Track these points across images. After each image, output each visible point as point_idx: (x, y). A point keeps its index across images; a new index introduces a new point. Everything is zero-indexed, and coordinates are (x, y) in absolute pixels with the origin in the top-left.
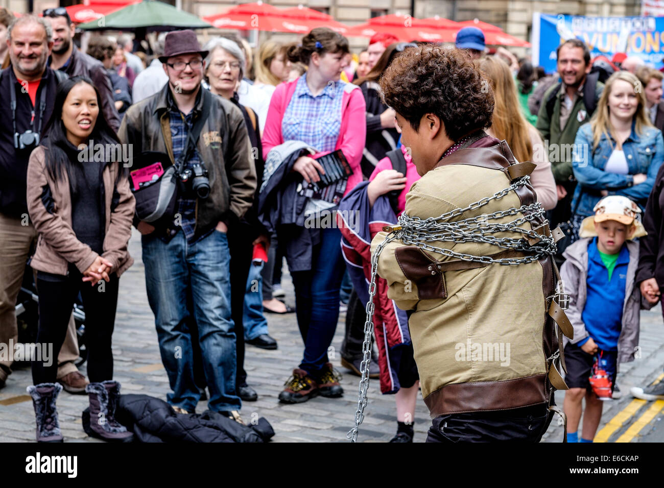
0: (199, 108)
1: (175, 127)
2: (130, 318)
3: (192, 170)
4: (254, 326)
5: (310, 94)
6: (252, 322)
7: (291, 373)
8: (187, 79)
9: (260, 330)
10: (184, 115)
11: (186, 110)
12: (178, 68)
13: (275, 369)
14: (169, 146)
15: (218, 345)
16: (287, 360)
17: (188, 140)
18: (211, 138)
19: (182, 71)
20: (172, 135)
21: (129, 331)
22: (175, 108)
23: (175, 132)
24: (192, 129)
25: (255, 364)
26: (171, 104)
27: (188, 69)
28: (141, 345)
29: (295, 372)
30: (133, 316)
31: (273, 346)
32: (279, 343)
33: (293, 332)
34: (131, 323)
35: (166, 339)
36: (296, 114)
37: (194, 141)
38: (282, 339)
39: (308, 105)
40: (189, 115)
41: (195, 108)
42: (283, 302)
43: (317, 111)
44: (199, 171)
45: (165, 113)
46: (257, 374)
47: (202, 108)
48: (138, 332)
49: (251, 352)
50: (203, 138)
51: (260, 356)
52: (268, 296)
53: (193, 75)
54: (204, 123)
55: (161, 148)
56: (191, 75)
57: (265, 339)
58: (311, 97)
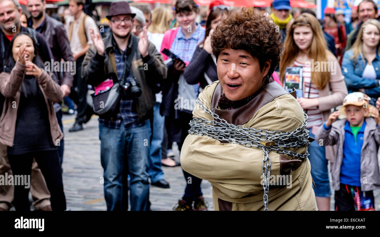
0: (130, 46)
1: (118, 58)
2: (83, 172)
3: (130, 83)
4: (156, 175)
5: (184, 38)
6: (155, 173)
7: (177, 202)
8: (122, 29)
9: (160, 177)
10: (122, 51)
11: (123, 48)
12: (117, 23)
13: (168, 200)
14: (115, 69)
15: (140, 187)
16: (176, 195)
17: (125, 66)
18: (138, 63)
19: (119, 25)
20: (117, 62)
21: (83, 179)
22: (117, 47)
23: (118, 61)
24: (127, 59)
25: (156, 197)
26: (115, 44)
27: (123, 23)
28: (89, 188)
29: (180, 202)
30: (86, 170)
31: (167, 186)
32: (171, 185)
33: (179, 178)
34: (85, 175)
35: (108, 185)
36: (177, 49)
37: (129, 65)
38: (173, 182)
39: (183, 44)
40: (125, 51)
41: (128, 47)
42: (173, 160)
43: (189, 47)
44: (134, 83)
45: (111, 50)
46: (158, 203)
47: (132, 46)
48: (89, 180)
49: (153, 190)
50: (134, 64)
51: (159, 193)
52: (165, 157)
53: (126, 27)
54: (133, 55)
55: (110, 71)
56: (125, 27)
57: (163, 182)
58: (185, 40)
